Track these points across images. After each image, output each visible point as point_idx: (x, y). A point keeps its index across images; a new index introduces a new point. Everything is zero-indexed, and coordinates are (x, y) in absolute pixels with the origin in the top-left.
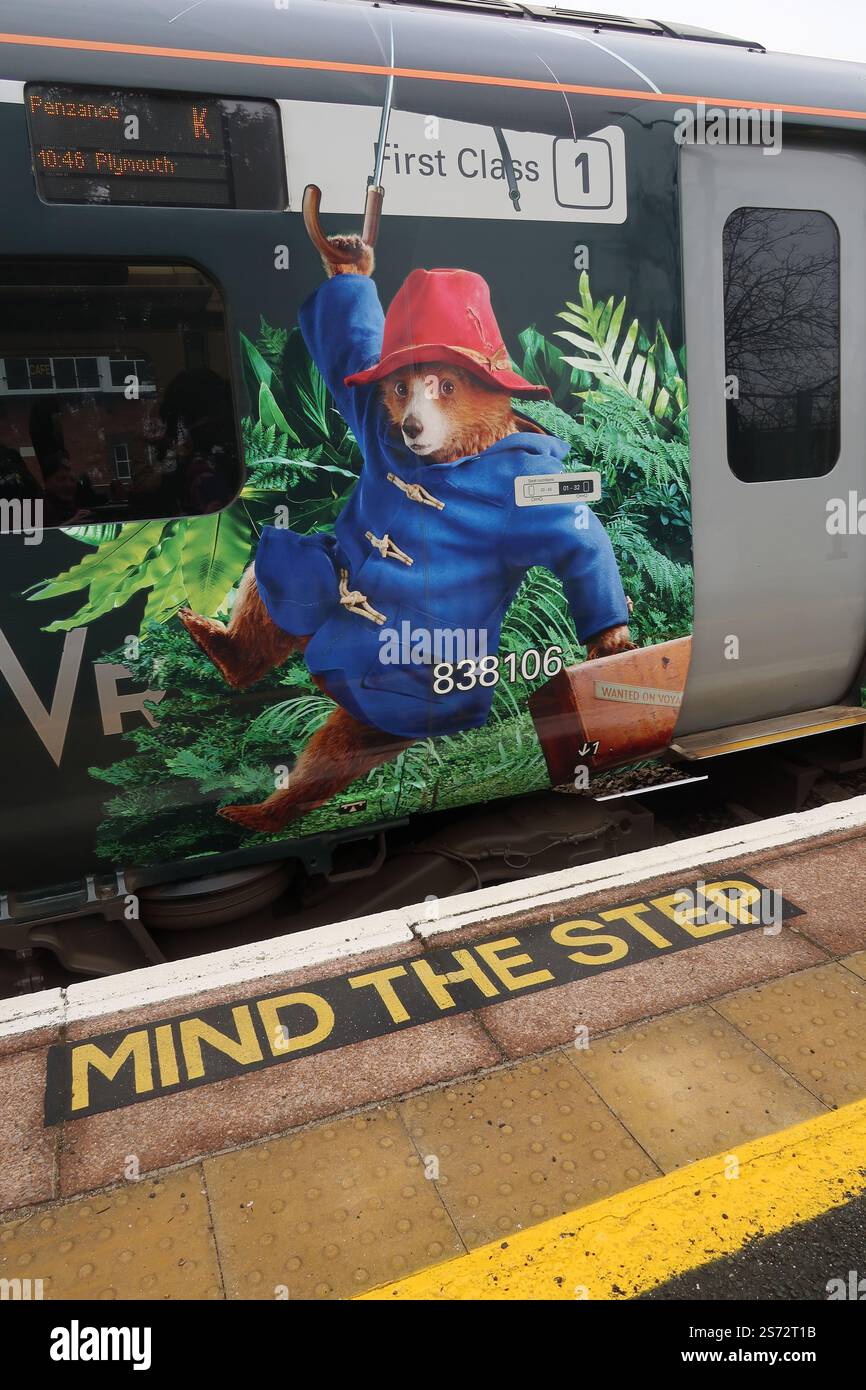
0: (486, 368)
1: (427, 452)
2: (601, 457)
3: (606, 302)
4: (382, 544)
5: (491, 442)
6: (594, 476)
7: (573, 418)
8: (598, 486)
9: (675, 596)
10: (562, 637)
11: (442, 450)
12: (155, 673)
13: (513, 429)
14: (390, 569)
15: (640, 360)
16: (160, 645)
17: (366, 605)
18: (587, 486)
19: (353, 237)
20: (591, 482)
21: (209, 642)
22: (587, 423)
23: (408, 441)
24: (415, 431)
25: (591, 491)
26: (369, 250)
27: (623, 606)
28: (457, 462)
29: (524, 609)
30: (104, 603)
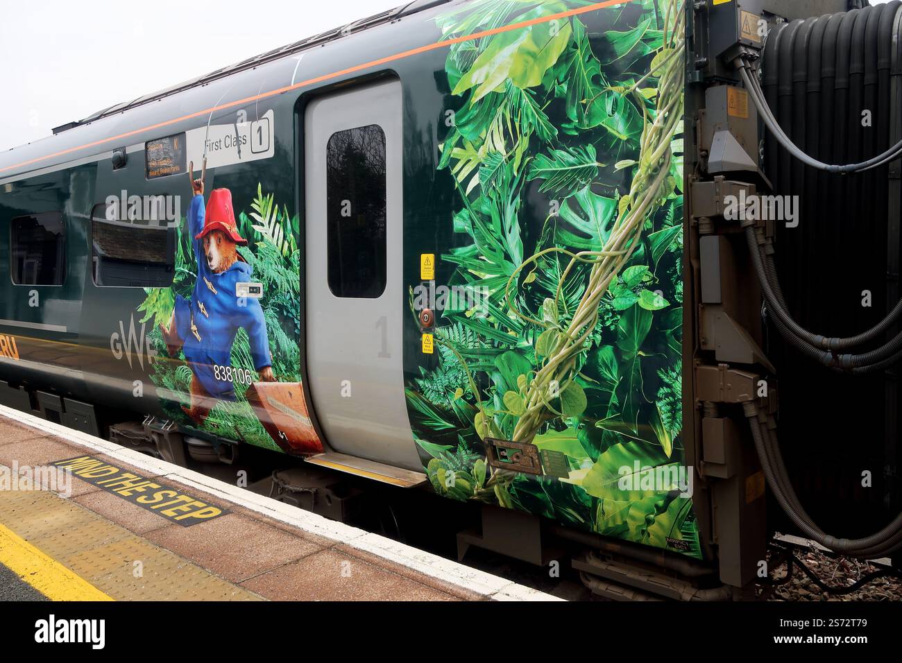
0: (230, 232)
1: (213, 268)
2: (263, 276)
3: (266, 196)
4: (201, 306)
5: (230, 265)
6: (261, 285)
7: (255, 255)
8: (262, 290)
9: (288, 356)
10: (249, 365)
11: (217, 268)
12: (156, 344)
13: (236, 260)
14: (203, 318)
15: (278, 225)
16: (157, 333)
17: (197, 332)
18: (258, 290)
19: (199, 180)
20: (259, 288)
21: (166, 336)
22: (259, 258)
23: (209, 263)
24: (211, 259)
25: (259, 293)
26: (202, 183)
27: (269, 356)
28: (220, 274)
29: (237, 346)
30: (149, 316)
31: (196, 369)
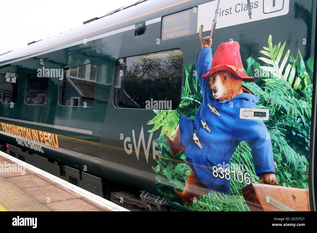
0: (236, 72)
1: (217, 98)
2: (270, 104)
3: (278, 45)
4: (204, 124)
5: (235, 96)
6: (267, 111)
7: (261, 88)
8: (268, 115)
9: (296, 168)
10: (250, 170)
11: (221, 97)
12: (161, 147)
13: (241, 92)
14: (205, 132)
15: (289, 66)
16: (162, 140)
17: (198, 141)
18: (264, 114)
19: (208, 37)
20: (265, 113)
21: (170, 142)
22: (266, 90)
23: (214, 94)
24: (215, 91)
25: (265, 116)
26: (211, 39)
27: (273, 166)
28: (225, 101)
29: (238, 155)
30: (156, 128)
31: (196, 168)
